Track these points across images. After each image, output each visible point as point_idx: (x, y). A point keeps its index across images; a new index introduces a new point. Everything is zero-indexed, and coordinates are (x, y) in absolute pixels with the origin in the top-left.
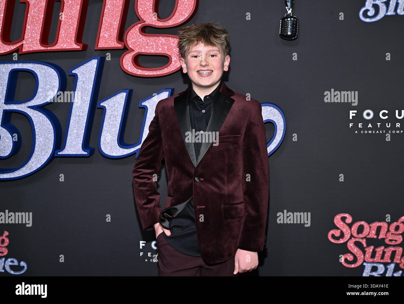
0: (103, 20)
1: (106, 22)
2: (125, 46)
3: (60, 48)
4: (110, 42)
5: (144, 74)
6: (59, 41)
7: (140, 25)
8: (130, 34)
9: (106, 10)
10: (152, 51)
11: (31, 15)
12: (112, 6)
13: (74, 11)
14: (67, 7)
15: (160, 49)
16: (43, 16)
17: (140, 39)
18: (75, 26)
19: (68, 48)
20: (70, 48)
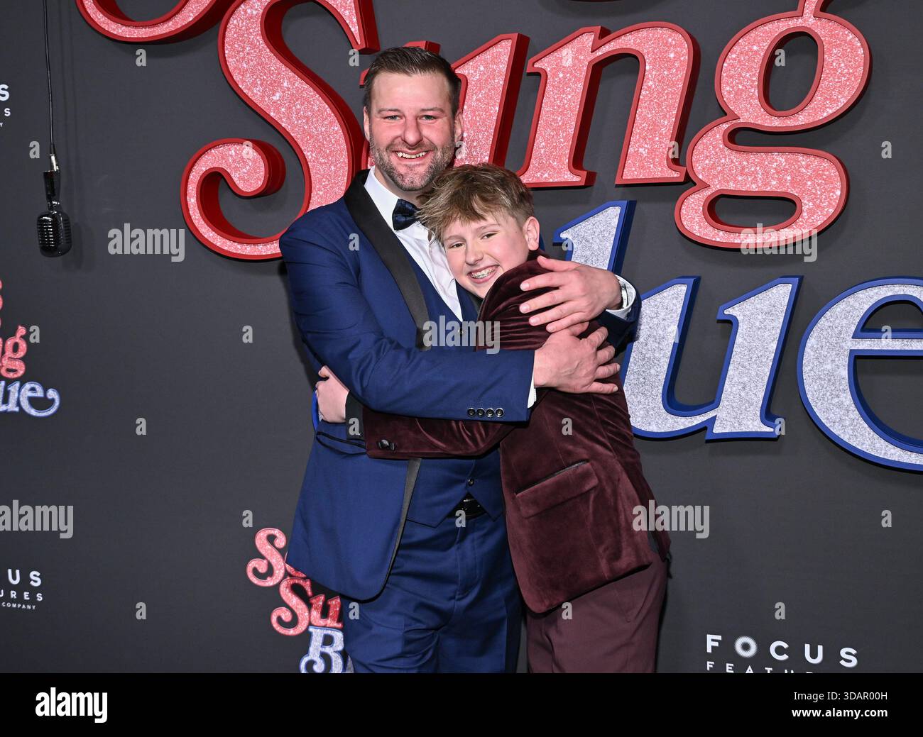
0: (637, 116)
1: (644, 119)
2: (687, 176)
3: (535, 181)
4: (652, 166)
5: (731, 240)
6: (531, 165)
7: (725, 126)
8: (700, 147)
9: (643, 92)
10: (754, 188)
11: (470, 106)
12: (659, 81)
13: (570, 97)
14: (553, 86)
15: (774, 183)
16: (497, 108)
17: (725, 158)
18: (571, 131)
19: (551, 180)
20: (556, 180)
